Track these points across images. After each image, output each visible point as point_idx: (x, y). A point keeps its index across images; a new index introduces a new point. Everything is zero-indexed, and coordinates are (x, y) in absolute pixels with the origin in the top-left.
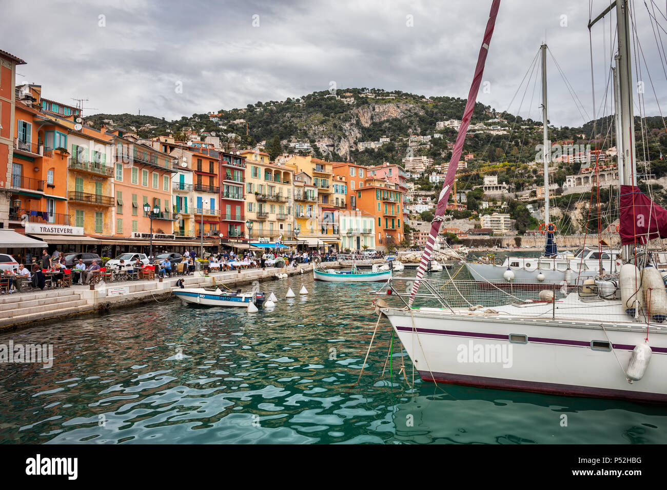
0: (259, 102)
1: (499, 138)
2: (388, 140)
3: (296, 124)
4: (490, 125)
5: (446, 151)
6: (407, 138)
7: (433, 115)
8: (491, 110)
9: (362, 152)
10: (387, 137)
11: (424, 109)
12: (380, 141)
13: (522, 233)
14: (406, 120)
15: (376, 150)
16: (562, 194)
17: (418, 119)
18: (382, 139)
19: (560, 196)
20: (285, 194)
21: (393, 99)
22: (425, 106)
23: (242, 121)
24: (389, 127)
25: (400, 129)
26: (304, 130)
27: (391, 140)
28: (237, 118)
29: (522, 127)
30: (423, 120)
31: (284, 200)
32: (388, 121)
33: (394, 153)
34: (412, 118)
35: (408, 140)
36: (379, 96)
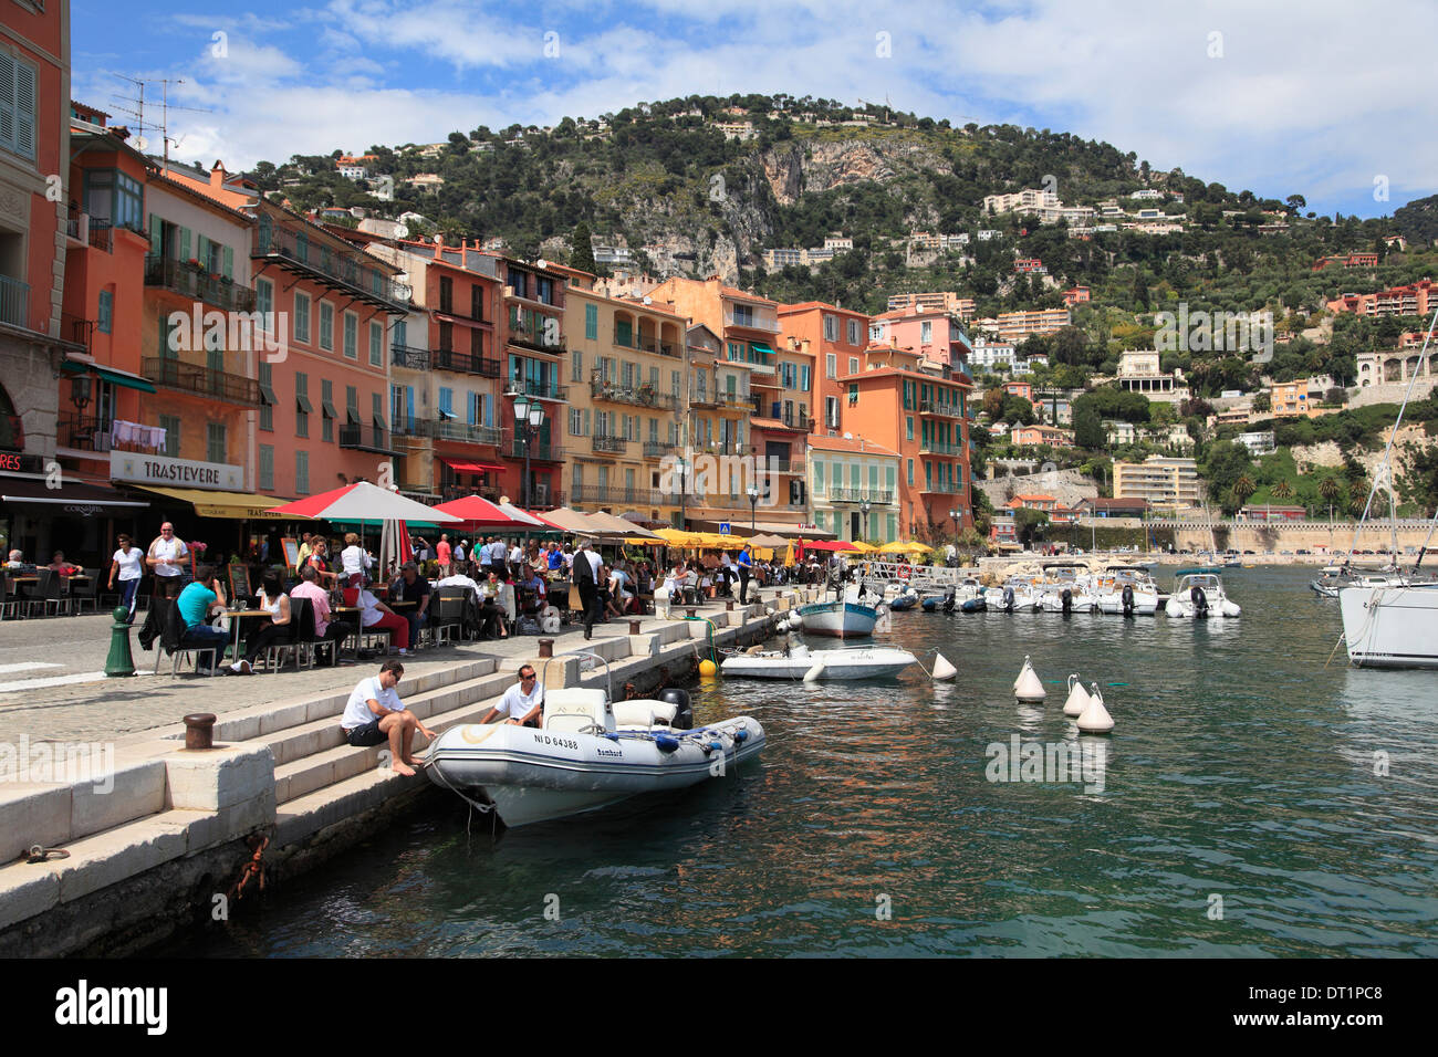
0: (482, 129)
1: (1161, 245)
2: (848, 244)
3: (590, 192)
4: (1137, 206)
5: (1011, 278)
6: (899, 239)
7: (974, 175)
8: (1138, 165)
9: (776, 278)
10: (846, 236)
11: (951, 159)
12: (826, 247)
13: (1229, 513)
14: (898, 189)
15: (815, 272)
16: (1344, 406)
17: (932, 185)
18: (831, 242)
19: (1337, 411)
20: (665, 387)
21: (863, 129)
22: (954, 147)
23: (433, 178)
24: (851, 208)
25: (881, 214)
26: (613, 209)
27: (856, 245)
28: (420, 172)
29: (1226, 213)
30: (948, 189)
31: (662, 402)
32: (847, 190)
33: (864, 280)
34: (916, 185)
35: (905, 245)
36: (822, 118)
